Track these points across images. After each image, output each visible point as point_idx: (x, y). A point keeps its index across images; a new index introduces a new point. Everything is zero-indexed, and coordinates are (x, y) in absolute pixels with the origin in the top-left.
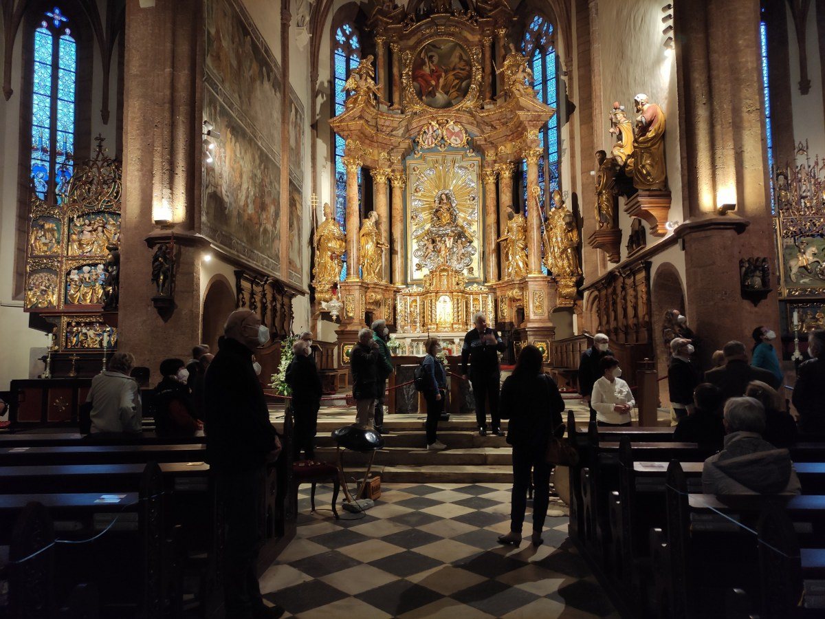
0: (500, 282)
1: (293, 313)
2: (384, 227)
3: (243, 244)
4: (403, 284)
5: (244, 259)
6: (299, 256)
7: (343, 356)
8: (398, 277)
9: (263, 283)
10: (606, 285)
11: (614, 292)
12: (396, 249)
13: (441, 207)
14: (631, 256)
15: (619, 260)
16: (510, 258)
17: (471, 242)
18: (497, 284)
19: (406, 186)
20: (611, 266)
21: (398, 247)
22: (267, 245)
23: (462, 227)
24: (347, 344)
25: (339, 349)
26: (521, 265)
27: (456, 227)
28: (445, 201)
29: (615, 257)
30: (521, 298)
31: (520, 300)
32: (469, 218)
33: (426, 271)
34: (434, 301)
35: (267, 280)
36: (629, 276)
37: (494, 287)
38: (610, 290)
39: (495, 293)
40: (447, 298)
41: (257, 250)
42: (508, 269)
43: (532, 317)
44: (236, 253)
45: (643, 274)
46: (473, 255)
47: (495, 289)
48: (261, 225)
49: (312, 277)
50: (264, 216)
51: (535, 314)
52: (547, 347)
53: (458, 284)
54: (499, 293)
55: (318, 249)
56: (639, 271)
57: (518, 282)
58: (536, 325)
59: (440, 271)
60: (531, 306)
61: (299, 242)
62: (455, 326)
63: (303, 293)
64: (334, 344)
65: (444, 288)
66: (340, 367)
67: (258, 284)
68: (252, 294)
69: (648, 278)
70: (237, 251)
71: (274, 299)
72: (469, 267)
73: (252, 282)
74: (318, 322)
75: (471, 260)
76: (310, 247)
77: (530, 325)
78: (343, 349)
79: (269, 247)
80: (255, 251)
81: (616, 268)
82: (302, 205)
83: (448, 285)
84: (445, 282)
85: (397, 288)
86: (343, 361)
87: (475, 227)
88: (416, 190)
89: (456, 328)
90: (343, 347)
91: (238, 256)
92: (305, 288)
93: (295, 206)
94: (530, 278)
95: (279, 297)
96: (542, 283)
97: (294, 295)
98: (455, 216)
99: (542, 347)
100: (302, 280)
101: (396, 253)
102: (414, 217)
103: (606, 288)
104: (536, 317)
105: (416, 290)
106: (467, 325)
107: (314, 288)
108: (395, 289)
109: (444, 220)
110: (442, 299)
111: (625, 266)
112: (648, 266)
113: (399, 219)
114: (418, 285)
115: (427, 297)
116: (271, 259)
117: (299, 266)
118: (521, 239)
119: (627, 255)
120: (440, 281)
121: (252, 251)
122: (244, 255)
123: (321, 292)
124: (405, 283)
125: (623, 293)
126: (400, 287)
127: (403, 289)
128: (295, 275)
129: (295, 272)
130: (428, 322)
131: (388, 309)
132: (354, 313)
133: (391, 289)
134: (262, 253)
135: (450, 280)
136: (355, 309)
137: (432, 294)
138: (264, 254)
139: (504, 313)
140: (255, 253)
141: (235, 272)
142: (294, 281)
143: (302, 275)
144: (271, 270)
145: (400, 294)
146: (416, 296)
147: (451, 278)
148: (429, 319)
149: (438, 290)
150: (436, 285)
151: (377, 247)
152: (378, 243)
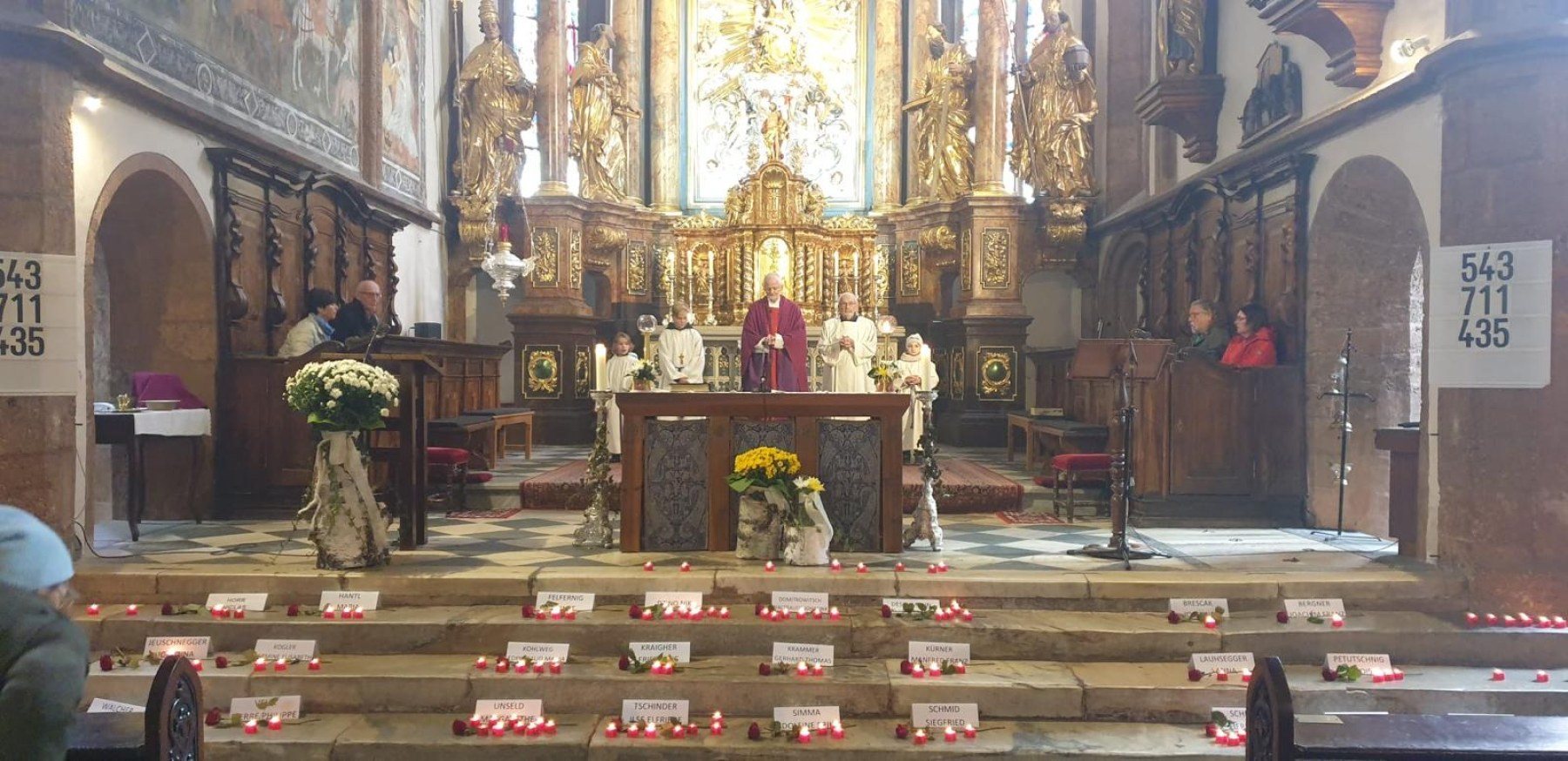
0: (905, 209)
1: (395, 269)
2: (633, 66)
3: (237, 79)
4: (676, 207)
5: (237, 116)
6: (415, 129)
7: (527, 376)
8: (664, 189)
9: (300, 187)
10: (1171, 219)
11: (1195, 235)
12: (661, 120)
13: (769, 24)
14: (1251, 144)
15: (1214, 156)
16: (931, 152)
17: (838, 112)
18: (897, 215)
20: (1187, 170)
21: (665, 117)
22: (317, 90)
24: (535, 349)
25: (518, 358)
26: (957, 168)
27: (804, 73)
28: (779, 10)
29: (1205, 149)
30: (954, 247)
31: (949, 251)
32: (835, 53)
34: (748, 249)
35: (312, 180)
36: (1244, 196)
37: (891, 219)
38: (1181, 232)
39: (892, 235)
40: (782, 246)
41: (282, 99)
42: (926, 178)
43: (978, 291)
44: (211, 100)
45: (1287, 190)
46: (843, 141)
47: (892, 225)
48: (294, 34)
49: (452, 180)
51: (986, 285)
52: (1011, 364)
53: (807, 210)
54: (900, 235)
55: (466, 114)
56: (1280, 180)
57: (948, 210)
58: (987, 312)
59: (765, 178)
60: (978, 267)
61: (415, 92)
63: (424, 221)
64: (503, 348)
65: (774, 219)
66: (519, 402)
67: (283, 190)
68: (267, 212)
69: (1302, 198)
70: (217, 97)
71: (339, 231)
72: (833, 171)
73: (266, 184)
74: (468, 292)
75: (839, 154)
76: (446, 109)
77: (972, 312)
78: (528, 360)
79: (323, 94)
80: (277, 101)
81: (1208, 174)
83: (783, 211)
84: (777, 206)
85: (663, 217)
86: (528, 389)
87: (847, 77)
90: (528, 354)
91: (221, 110)
92: (432, 204)
94: (979, 199)
95: (356, 229)
96: (1006, 213)
97: (401, 225)
98: (803, 47)
99: (999, 365)
100: (423, 188)
101: (661, 131)
102: (705, 46)
103: (1171, 226)
104: (988, 294)
105: (705, 223)
106: (825, 309)
107: (457, 210)
108: (655, 219)
109: (774, 56)
110: (767, 245)
111: (1232, 170)
112: (1303, 168)
113: (668, 49)
114: (711, 211)
115: (733, 240)
116: (329, 125)
117: (413, 151)
118: (959, 107)
119: (1239, 141)
120: (765, 201)
121: (267, 101)
122: (240, 108)
123: (474, 219)
124: (682, 205)
125: (1223, 238)
126: (668, 214)
127: (676, 219)
128: (403, 174)
129: (404, 167)
130: (735, 300)
131: (639, 266)
132: (556, 274)
133: (648, 219)
134: (300, 109)
135: (788, 201)
136: (556, 263)
137: (745, 233)
138: (306, 112)
139: (912, 283)
140: (275, 105)
141: (207, 150)
142: (402, 189)
143: (423, 176)
144: (329, 157)
145: (668, 230)
146: (707, 236)
147: (791, 196)
148: (736, 293)
149: (759, 223)
150: (755, 210)
151: (613, 113)
152: (615, 105)
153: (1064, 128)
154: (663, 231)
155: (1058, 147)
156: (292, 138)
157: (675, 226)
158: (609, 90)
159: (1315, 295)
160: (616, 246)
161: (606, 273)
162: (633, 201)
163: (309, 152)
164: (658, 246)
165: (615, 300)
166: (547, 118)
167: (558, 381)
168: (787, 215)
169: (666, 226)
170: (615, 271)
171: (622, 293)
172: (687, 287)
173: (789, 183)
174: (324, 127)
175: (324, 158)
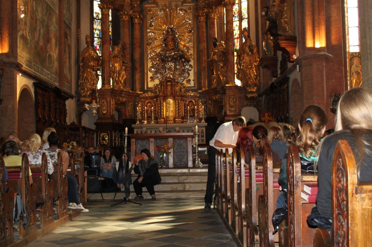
0: (208, 90)
1: (66, 110)
2: (128, 51)
3: (38, 65)
4: (141, 91)
5: (38, 74)
6: (70, 72)
7: (100, 140)
8: (138, 86)
9: (49, 90)
12: (136, 66)
13: (168, 37)
15: (277, 76)
17: (189, 61)
18: (206, 91)
19: (143, 22)
20: (273, 80)
21: (137, 65)
22: (51, 65)
23: (183, 51)
24: (102, 133)
25: (97, 135)
27: (178, 51)
28: (170, 33)
29: (275, 74)
30: (221, 100)
31: (220, 102)
32: (187, 45)
33: (157, 82)
34: (162, 102)
35: (51, 88)
40: (172, 101)
41: (45, 69)
42: (214, 81)
43: (228, 112)
44: (34, 71)
46: (190, 70)
48: (47, 52)
50: (49, 46)
51: (230, 111)
54: (207, 97)
57: (219, 90)
58: (231, 118)
59: (166, 82)
60: (228, 105)
61: (70, 62)
62: (176, 120)
63: (72, 97)
64: (94, 131)
65: (169, 93)
67: (46, 91)
68: (43, 96)
70: (35, 70)
71: (55, 101)
72: (187, 79)
73: (43, 89)
75: (189, 74)
77: (226, 118)
78: (100, 135)
79: (52, 66)
82: (71, 37)
84: (170, 90)
85: (137, 94)
86: (100, 144)
87: (191, 52)
88: (150, 25)
89: (177, 121)
91: (35, 73)
92: (73, 93)
93: (67, 38)
94: (227, 87)
95: (59, 100)
96: (235, 90)
97: (68, 99)
98: (178, 44)
100: (71, 88)
101: (136, 69)
102: (149, 44)
104: (231, 113)
105: (150, 95)
107: (80, 94)
108: (135, 94)
109: (169, 47)
110: (167, 101)
111: (280, 80)
113: (138, 45)
114: (151, 91)
115: (158, 100)
116: (53, 74)
117: (69, 79)
118: (222, 61)
119: (280, 73)
120: (166, 88)
122: (38, 72)
123: (85, 96)
124: (142, 89)
126: (139, 93)
127: (141, 94)
128: (67, 85)
129: (67, 83)
130: (159, 117)
131: (131, 108)
132: (107, 111)
133: (133, 94)
134: (48, 70)
135: (173, 88)
136: (108, 108)
137: (161, 98)
138: (49, 71)
139: (211, 111)
140: (43, 70)
141: (33, 83)
142: (67, 89)
143: (71, 85)
144: (53, 82)
145: (139, 97)
146: (150, 99)
147: (174, 87)
148: (159, 115)
149: (165, 95)
150: (164, 91)
151: (123, 65)
152: (123, 62)
153: (250, 67)
154: (137, 98)
155: (248, 72)
156: (46, 78)
157: (141, 96)
158: (122, 59)
159: (292, 110)
160: (124, 102)
161: (121, 110)
162: (128, 89)
163: (49, 81)
164: (136, 102)
165: (124, 118)
166: (104, 67)
167: (109, 142)
168: (173, 92)
169: (138, 96)
170: (124, 110)
171: (126, 116)
172: (144, 113)
173: (173, 83)
174: (52, 74)
175: (52, 82)
